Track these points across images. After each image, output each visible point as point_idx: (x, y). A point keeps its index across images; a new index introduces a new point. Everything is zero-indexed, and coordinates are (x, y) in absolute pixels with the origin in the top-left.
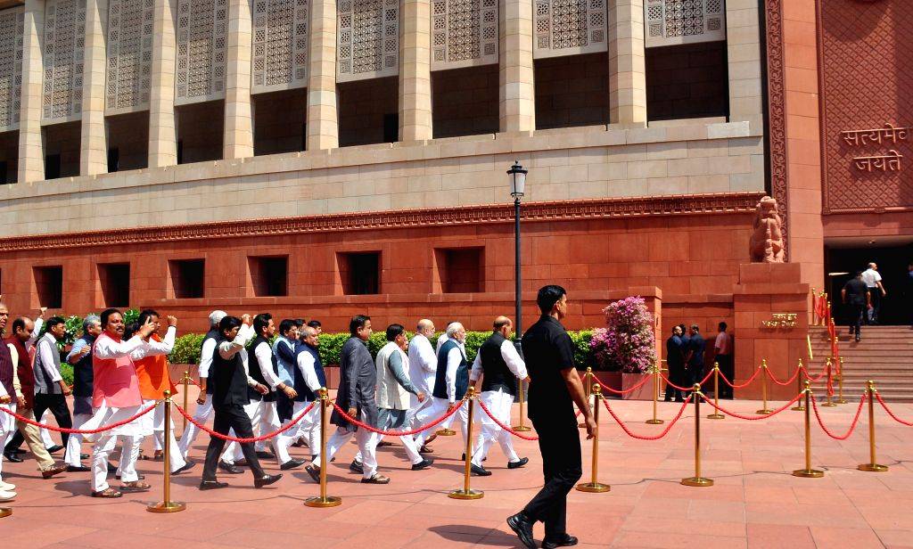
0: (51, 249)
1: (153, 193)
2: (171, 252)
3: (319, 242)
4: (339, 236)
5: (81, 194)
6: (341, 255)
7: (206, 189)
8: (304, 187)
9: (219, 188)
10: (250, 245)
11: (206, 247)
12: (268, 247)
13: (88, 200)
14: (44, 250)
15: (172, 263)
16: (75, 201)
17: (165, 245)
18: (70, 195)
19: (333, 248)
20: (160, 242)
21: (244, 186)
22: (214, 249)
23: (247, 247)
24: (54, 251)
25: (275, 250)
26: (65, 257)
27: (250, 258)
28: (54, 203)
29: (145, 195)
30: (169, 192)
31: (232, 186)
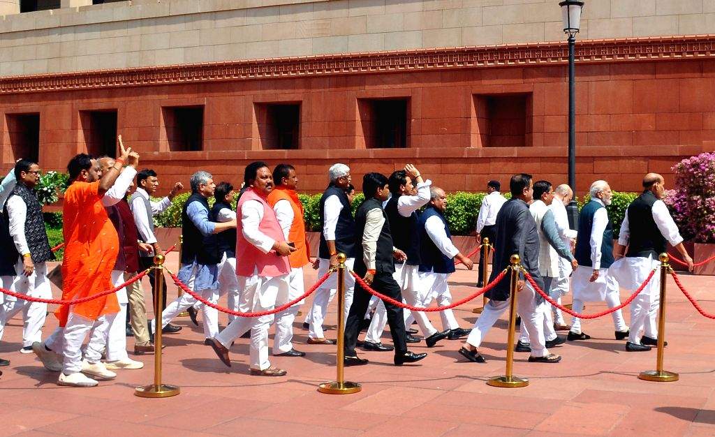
0: (27, 94)
1: (144, 28)
2: (165, 97)
3: (337, 86)
4: (362, 79)
5: (61, 29)
6: (362, 101)
7: (206, 23)
8: (321, 22)
9: (221, 23)
10: (257, 89)
11: (205, 91)
12: (278, 91)
13: (70, 37)
14: (18, 94)
15: (167, 110)
16: (54, 38)
17: (158, 89)
18: (49, 30)
19: (355, 92)
20: (152, 85)
21: (252, 20)
22: (215, 94)
23: (252, 92)
24: (31, 96)
25: (285, 96)
26: (43, 103)
27: (257, 104)
28: (32, 40)
29: (135, 31)
30: (163, 28)
31: (237, 20)
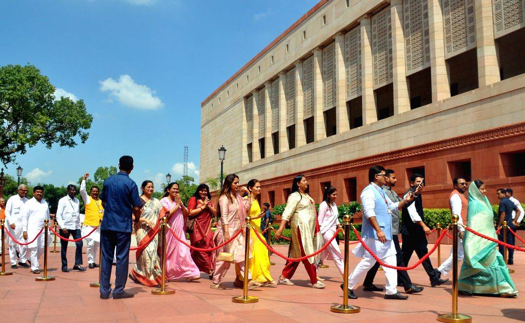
0: (351, 168)
1: (397, 129)
2: (406, 163)
3: (489, 147)
4: (501, 141)
5: (363, 135)
6: (502, 154)
7: (423, 122)
8: (478, 112)
9: (430, 121)
10: (448, 154)
11: (424, 158)
12: (458, 154)
13: (366, 139)
14: (348, 169)
16: (361, 140)
17: (404, 159)
18: (358, 137)
19: (498, 150)
20: (401, 158)
21: (443, 117)
22: (429, 159)
23: (446, 156)
24: (353, 169)
25: (462, 156)
26: (358, 172)
27: (449, 163)
28: (352, 142)
29: (393, 131)
30: (404, 128)
31: (437, 118)
